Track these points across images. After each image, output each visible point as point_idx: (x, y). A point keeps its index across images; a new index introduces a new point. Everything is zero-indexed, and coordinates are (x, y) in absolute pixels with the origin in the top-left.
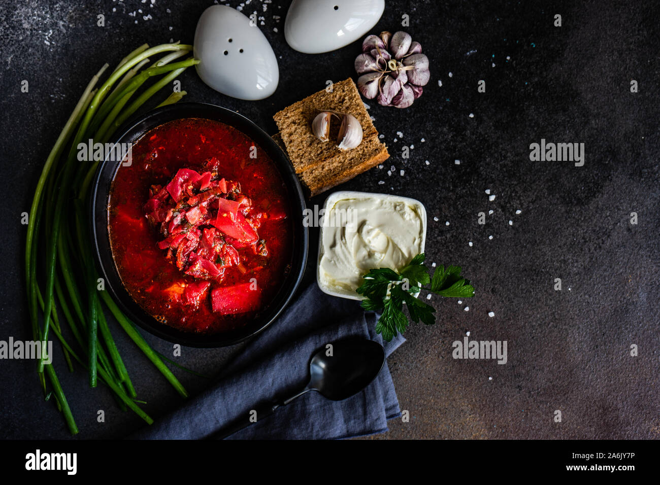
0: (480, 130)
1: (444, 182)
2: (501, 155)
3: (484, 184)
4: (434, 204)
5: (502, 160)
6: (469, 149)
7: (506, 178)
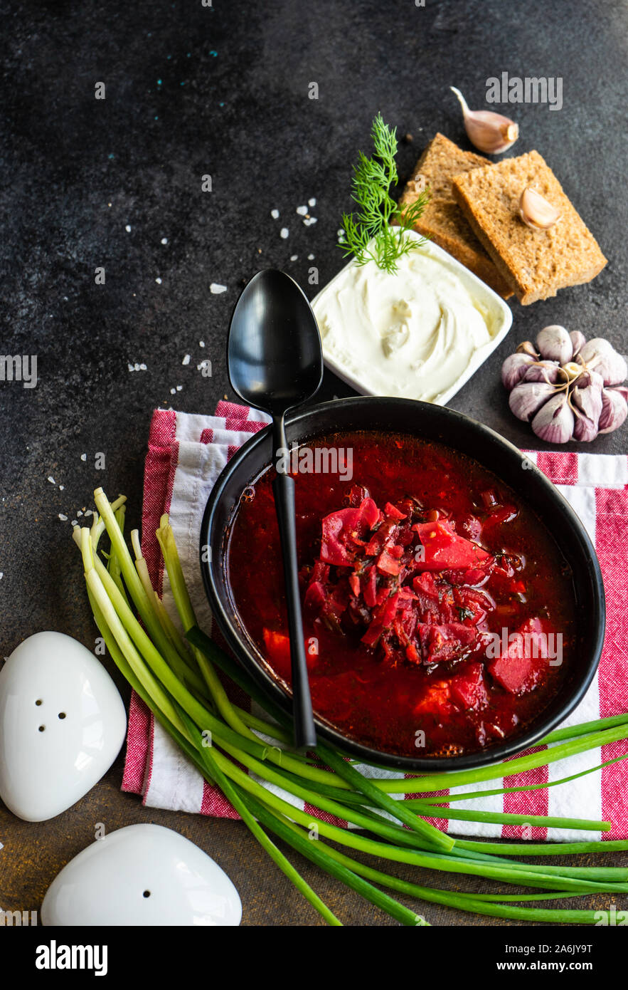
0: (175, 183)
1: (144, 268)
2: (219, 207)
3: (207, 254)
4: (140, 302)
5: (222, 214)
6: (166, 213)
7: (237, 237)
